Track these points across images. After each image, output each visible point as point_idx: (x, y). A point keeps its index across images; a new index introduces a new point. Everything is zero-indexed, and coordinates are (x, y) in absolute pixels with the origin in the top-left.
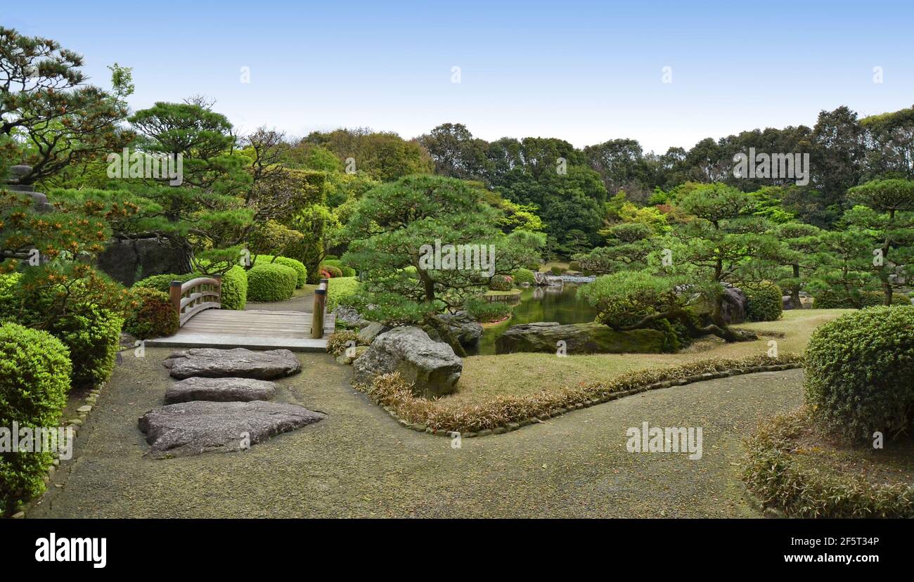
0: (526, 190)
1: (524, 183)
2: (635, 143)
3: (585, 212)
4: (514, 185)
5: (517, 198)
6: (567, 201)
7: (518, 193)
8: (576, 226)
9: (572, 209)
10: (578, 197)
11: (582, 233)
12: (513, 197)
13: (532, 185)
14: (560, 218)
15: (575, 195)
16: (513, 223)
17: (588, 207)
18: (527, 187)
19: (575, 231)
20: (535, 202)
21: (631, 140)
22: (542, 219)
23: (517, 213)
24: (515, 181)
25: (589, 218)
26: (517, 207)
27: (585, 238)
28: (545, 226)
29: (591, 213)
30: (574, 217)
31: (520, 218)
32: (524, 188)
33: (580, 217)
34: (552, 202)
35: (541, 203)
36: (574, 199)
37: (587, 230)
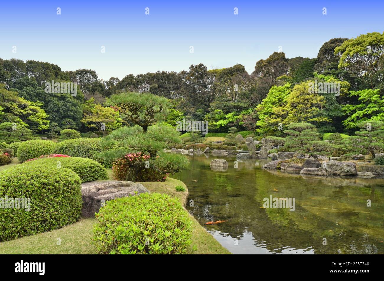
0: (34, 93)
1: (32, 88)
2: (94, 72)
3: (74, 108)
4: (25, 88)
5: (28, 97)
6: (62, 101)
7: (28, 94)
8: (69, 117)
9: (66, 106)
10: (70, 99)
11: (72, 121)
12: (25, 96)
13: (38, 89)
14: (58, 111)
15: (68, 98)
16: (28, 113)
17: (75, 105)
18: (34, 91)
19: (68, 120)
20: (41, 100)
21: (92, 70)
22: (46, 111)
23: (30, 106)
24: (26, 86)
25: (76, 112)
26: (29, 102)
27: (74, 124)
28: (48, 116)
29: (77, 109)
30: (67, 111)
31: (31, 110)
32: (32, 91)
33: (71, 111)
34: (52, 101)
35: (44, 101)
36: (67, 100)
37: (74, 119)
